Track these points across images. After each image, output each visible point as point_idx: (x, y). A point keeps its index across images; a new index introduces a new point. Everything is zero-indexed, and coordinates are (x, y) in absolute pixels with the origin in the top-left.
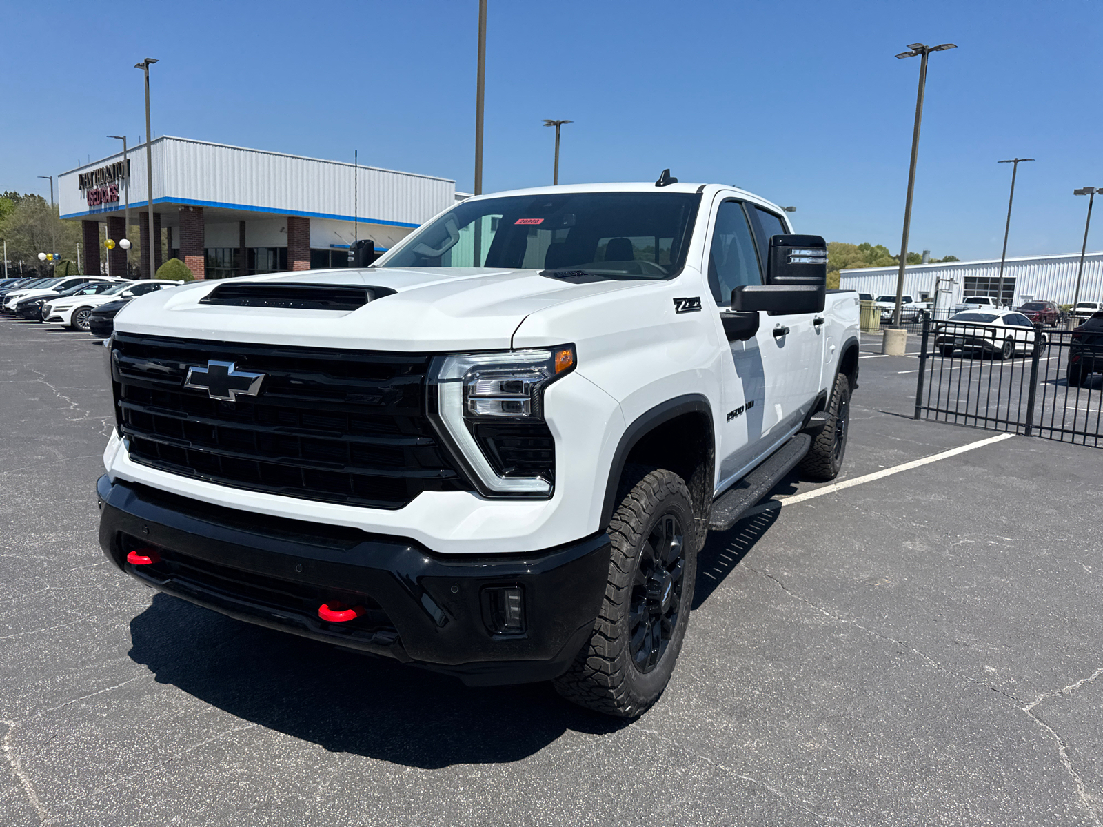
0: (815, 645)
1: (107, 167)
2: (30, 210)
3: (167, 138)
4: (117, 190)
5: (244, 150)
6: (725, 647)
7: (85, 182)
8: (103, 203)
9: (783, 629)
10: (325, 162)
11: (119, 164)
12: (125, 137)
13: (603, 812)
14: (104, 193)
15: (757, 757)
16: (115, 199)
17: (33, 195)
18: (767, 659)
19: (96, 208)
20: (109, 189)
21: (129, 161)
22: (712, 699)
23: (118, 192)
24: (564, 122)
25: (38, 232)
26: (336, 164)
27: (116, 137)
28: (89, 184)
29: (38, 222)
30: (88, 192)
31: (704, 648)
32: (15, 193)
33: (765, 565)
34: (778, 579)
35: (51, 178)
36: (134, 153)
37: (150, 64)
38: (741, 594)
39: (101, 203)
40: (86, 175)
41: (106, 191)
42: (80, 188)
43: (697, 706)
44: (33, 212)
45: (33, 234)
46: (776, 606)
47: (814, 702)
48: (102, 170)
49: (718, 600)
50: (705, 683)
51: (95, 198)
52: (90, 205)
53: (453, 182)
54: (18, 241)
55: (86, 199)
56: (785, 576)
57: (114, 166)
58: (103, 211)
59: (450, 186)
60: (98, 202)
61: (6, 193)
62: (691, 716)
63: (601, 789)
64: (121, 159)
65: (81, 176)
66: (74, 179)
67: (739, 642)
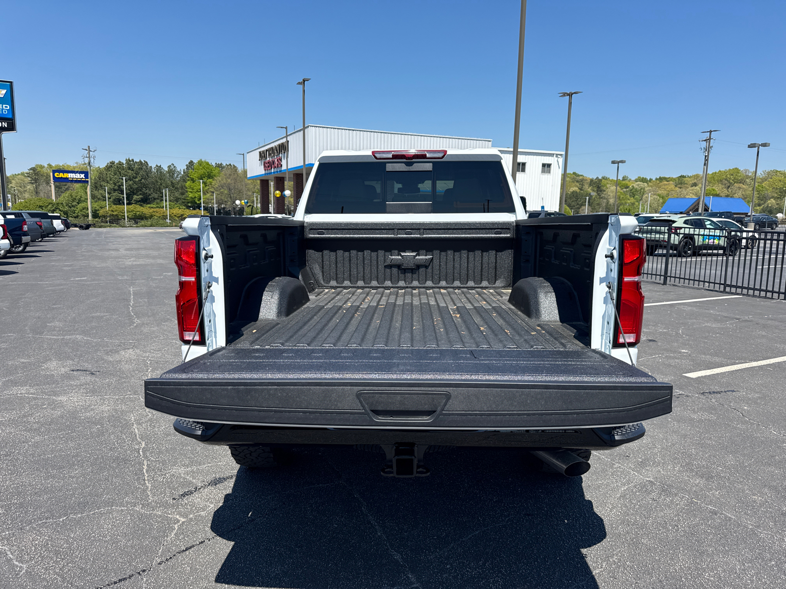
0: (764, 449)
1: (275, 146)
2: (228, 174)
3: (311, 126)
4: (281, 160)
5: (355, 130)
6: (699, 444)
7: (262, 156)
8: (273, 169)
9: (741, 438)
10: (405, 135)
11: (283, 144)
12: (287, 127)
13: (622, 510)
14: (273, 162)
15: (718, 498)
16: (280, 166)
17: (230, 165)
18: (728, 452)
19: (269, 172)
20: (276, 160)
21: (288, 141)
22: (689, 469)
23: (281, 161)
24: (575, 93)
25: (232, 188)
26: (412, 135)
27: (281, 128)
28: (265, 157)
29: (233, 181)
30: (264, 162)
31: (684, 443)
32: (221, 164)
33: (731, 402)
34: (739, 410)
35: (243, 154)
36: (291, 136)
37: (306, 82)
38: (712, 417)
39: (271, 168)
40: (263, 152)
41: (275, 161)
42: (260, 160)
43: (679, 471)
44: (230, 175)
45: (230, 189)
46: (737, 425)
47: (760, 478)
48: (272, 148)
49: (695, 419)
50: (684, 460)
51: (268, 166)
52: (265, 170)
53: (490, 141)
54: (222, 193)
55: (263, 166)
56: (745, 409)
57: (279, 145)
58: (273, 174)
59: (488, 144)
60: (270, 168)
61: (216, 164)
62: (675, 475)
63: (620, 500)
64: (284, 140)
65: (260, 152)
66: (256, 154)
67: (709, 442)
